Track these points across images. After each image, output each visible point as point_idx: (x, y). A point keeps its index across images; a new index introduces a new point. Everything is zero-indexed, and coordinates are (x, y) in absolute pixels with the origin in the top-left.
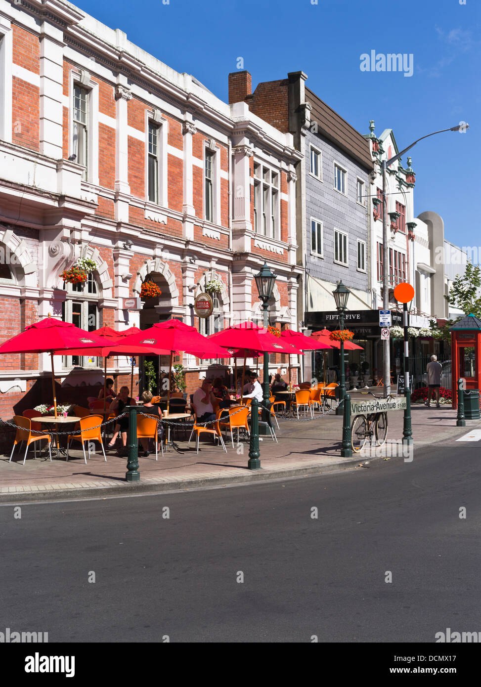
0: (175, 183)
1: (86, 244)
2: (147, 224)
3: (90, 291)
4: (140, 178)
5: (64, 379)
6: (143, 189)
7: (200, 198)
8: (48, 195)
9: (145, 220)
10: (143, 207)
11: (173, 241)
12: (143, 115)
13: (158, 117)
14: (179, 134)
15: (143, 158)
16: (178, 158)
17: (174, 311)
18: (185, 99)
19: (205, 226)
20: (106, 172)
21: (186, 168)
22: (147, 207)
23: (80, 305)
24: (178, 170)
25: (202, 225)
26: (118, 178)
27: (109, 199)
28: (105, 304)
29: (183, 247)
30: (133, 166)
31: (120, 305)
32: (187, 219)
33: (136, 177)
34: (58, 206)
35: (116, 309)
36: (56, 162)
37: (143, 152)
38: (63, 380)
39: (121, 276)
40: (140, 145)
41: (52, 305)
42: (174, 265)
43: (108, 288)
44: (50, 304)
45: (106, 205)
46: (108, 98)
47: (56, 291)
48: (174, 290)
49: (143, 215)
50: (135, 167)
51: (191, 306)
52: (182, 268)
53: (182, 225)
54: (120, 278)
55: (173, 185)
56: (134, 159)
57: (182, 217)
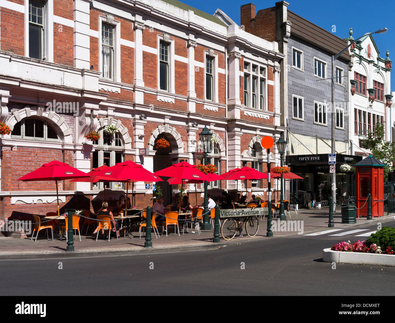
0: (182, 78)
1: (111, 117)
2: (159, 104)
3: (116, 145)
4: (153, 76)
6: (156, 83)
7: (202, 87)
8: (73, 90)
9: (157, 101)
10: (156, 94)
11: (178, 113)
12: (156, 38)
13: (167, 38)
14: (185, 48)
15: (156, 65)
16: (183, 63)
17: (179, 156)
18: (187, 26)
19: (205, 103)
20: (127, 74)
21: (189, 68)
22: (158, 94)
23: (109, 153)
24: (184, 70)
25: (203, 103)
26: (136, 77)
27: (129, 90)
28: (126, 152)
29: (186, 117)
30: (147, 69)
31: (137, 152)
32: (190, 100)
33: (150, 76)
34: (81, 96)
35: (134, 155)
36: (80, 71)
37: (156, 60)
38: (94, 196)
39: (138, 136)
40: (153, 56)
41: (83, 153)
42: (180, 128)
43: (129, 143)
44: (82, 153)
45: (127, 94)
46: (129, 30)
47: (85, 145)
48: (180, 143)
49: (156, 98)
50: (149, 70)
51: (193, 153)
52: (187, 130)
53: (187, 103)
54: (137, 137)
55: (179, 79)
56: (148, 65)
57: (187, 98)
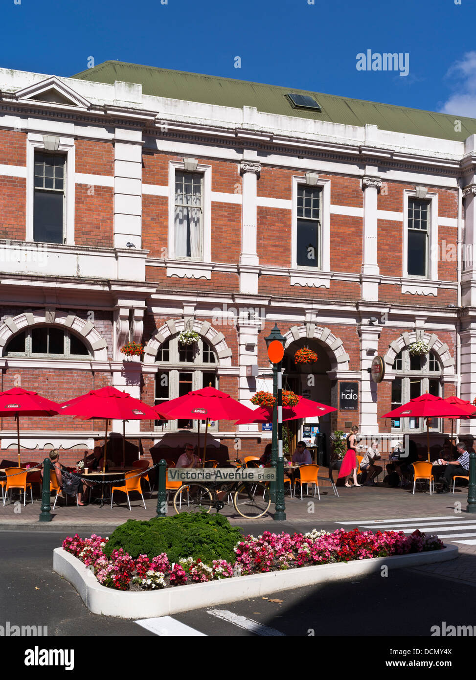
0: (348, 244)
1: (189, 318)
2: (295, 290)
3: (205, 361)
4: (282, 247)
5: (159, 440)
6: (289, 256)
7: (397, 254)
8: (93, 282)
9: (291, 287)
10: (287, 274)
12: (290, 182)
13: (314, 180)
14: (357, 191)
15: (290, 226)
16: (352, 217)
17: (338, 376)
18: (358, 153)
19: (403, 283)
20: (224, 248)
21: (364, 225)
22: (291, 274)
23: (192, 374)
24: (353, 229)
25: (399, 283)
26: (242, 251)
27: (230, 273)
28: (220, 372)
29: (354, 309)
30: (269, 236)
31: (243, 372)
32: (363, 280)
33: (275, 246)
34: (108, 290)
35: (238, 376)
36: (112, 251)
37: (290, 219)
38: (156, 442)
39: (245, 345)
40: (281, 213)
42: (343, 329)
43: (227, 357)
45: (225, 279)
46: (229, 176)
48: (341, 355)
49: (289, 282)
50: (274, 236)
51: (369, 370)
52: (358, 332)
53: (360, 286)
54: (243, 348)
55: (342, 246)
56: (272, 228)
57: (358, 278)
